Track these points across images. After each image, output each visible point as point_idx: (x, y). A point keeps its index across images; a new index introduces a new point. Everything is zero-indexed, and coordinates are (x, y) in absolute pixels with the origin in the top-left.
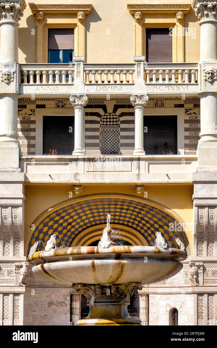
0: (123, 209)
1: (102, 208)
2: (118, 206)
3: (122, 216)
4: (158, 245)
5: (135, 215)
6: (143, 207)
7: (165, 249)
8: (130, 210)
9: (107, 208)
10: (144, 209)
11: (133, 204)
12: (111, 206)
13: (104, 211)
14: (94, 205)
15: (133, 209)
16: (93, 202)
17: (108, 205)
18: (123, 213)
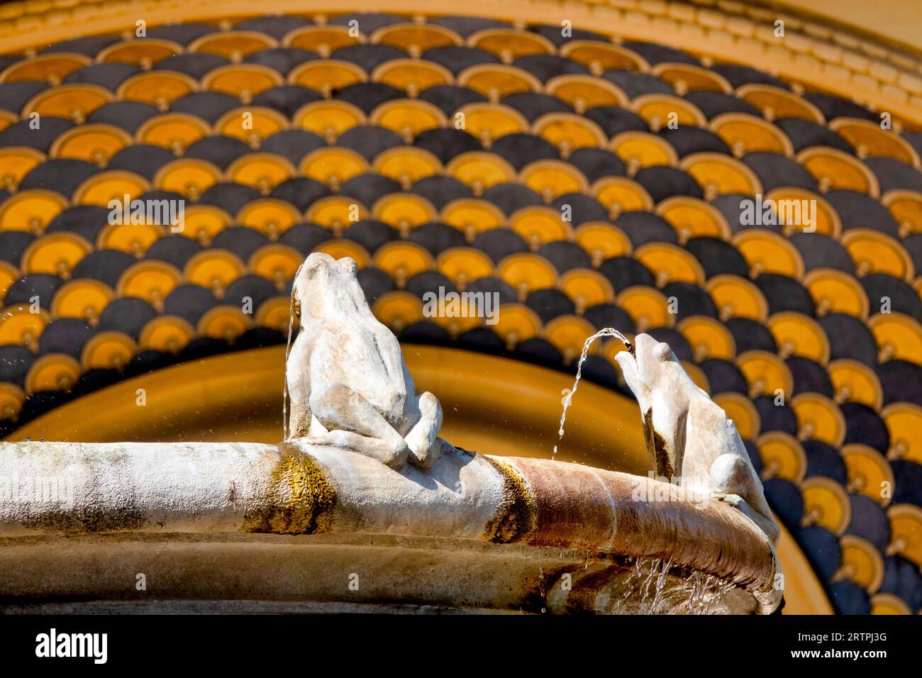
0: (468, 143)
1: (196, 151)
2: (392, 116)
3: (457, 238)
4: (317, 430)
5: (627, 222)
6: (711, 103)
7: (407, 463)
8: (553, 153)
9: (269, 146)
10: (724, 125)
11: (586, 70)
12: (310, 119)
13: (234, 185)
14: (90, 119)
15: (589, 135)
16: (77, 77)
17: (273, 105)
18: (464, 192)
